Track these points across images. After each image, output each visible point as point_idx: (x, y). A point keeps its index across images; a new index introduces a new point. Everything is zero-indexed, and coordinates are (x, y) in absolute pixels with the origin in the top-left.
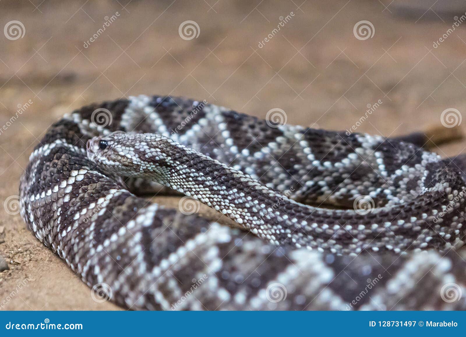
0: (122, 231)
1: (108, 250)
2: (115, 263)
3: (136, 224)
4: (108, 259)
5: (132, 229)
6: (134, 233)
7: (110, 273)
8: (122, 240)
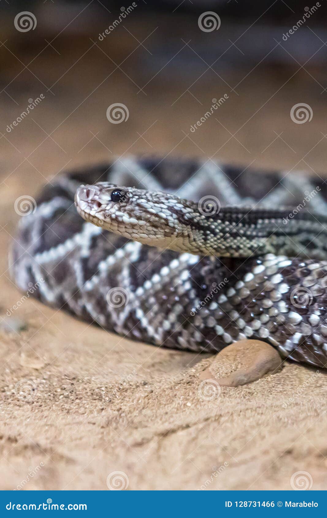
0: (165, 271)
1: (152, 291)
2: (162, 303)
3: (180, 263)
4: (152, 300)
5: (177, 268)
6: (180, 272)
7: (156, 314)
8: (167, 279)
